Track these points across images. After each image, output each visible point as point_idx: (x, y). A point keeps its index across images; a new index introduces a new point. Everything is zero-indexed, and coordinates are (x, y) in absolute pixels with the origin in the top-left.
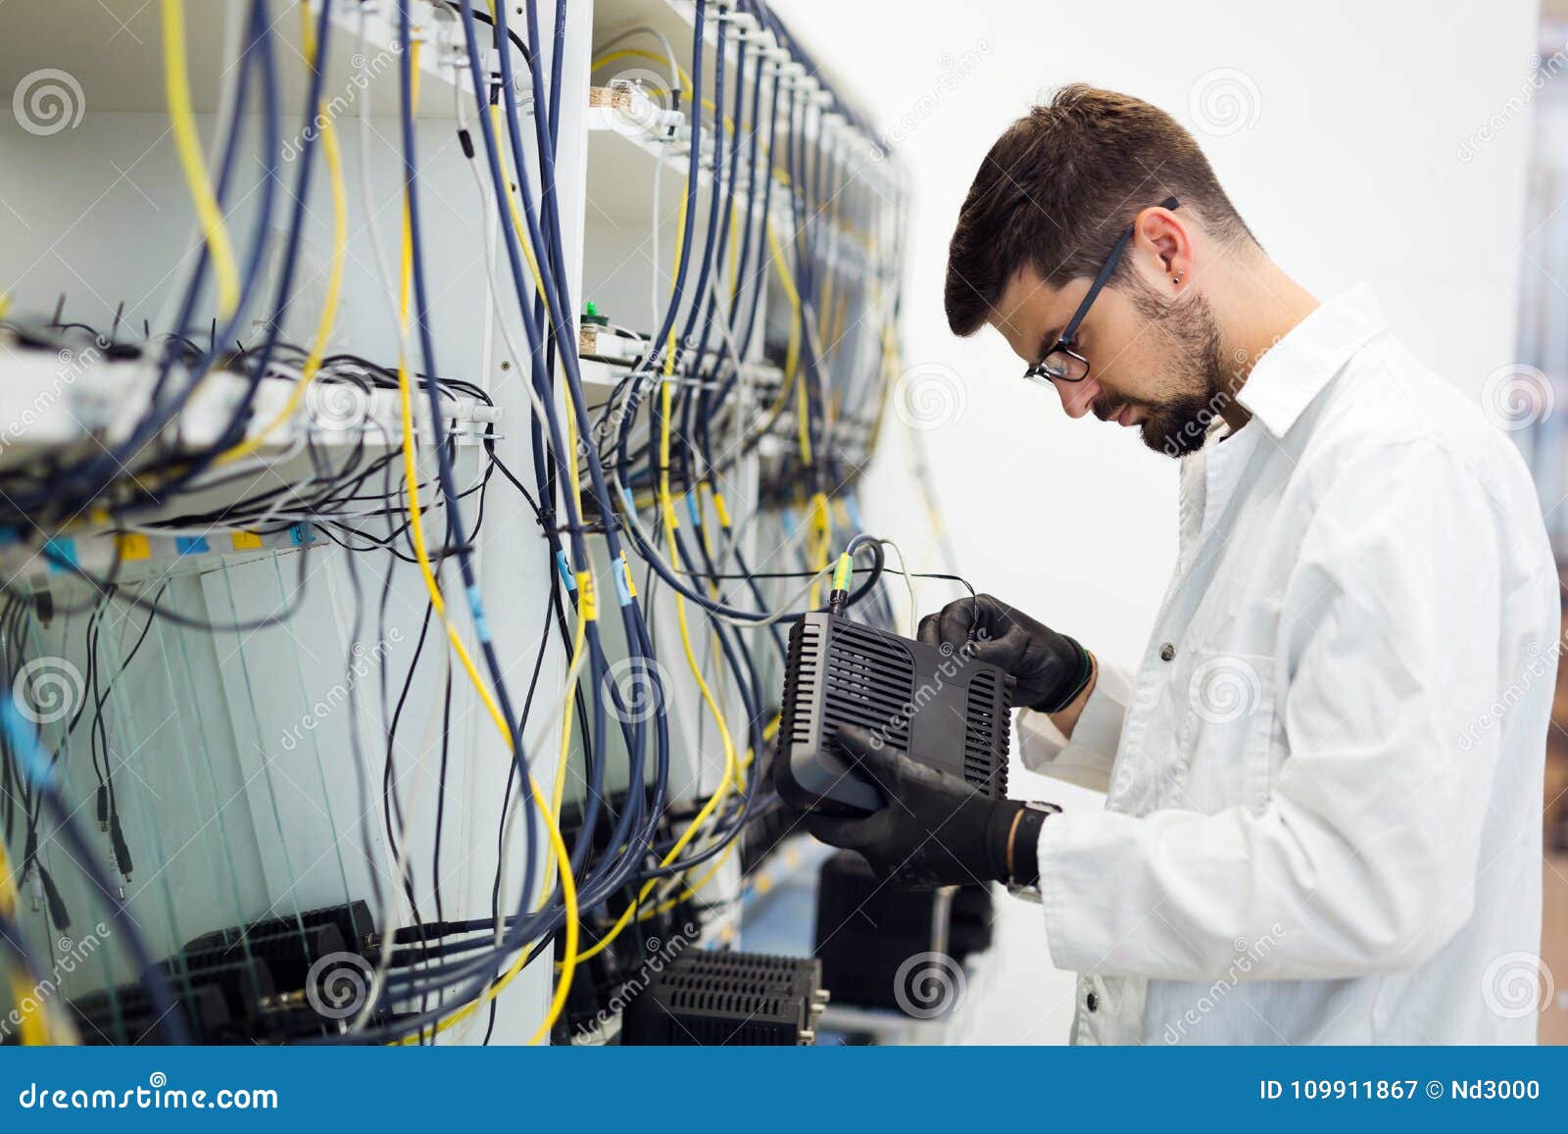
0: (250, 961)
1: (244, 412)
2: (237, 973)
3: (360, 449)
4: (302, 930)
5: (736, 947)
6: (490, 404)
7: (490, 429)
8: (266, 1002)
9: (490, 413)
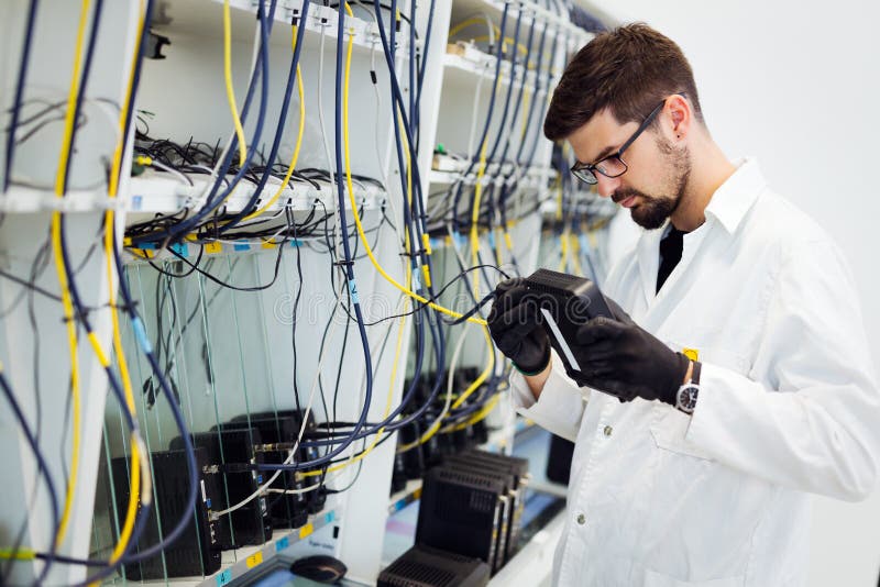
0: (250, 429)
1: (255, 199)
2: (245, 433)
3: (313, 213)
4: (277, 418)
5: (509, 453)
6: (384, 190)
7: (384, 202)
8: (256, 447)
9: (384, 195)
